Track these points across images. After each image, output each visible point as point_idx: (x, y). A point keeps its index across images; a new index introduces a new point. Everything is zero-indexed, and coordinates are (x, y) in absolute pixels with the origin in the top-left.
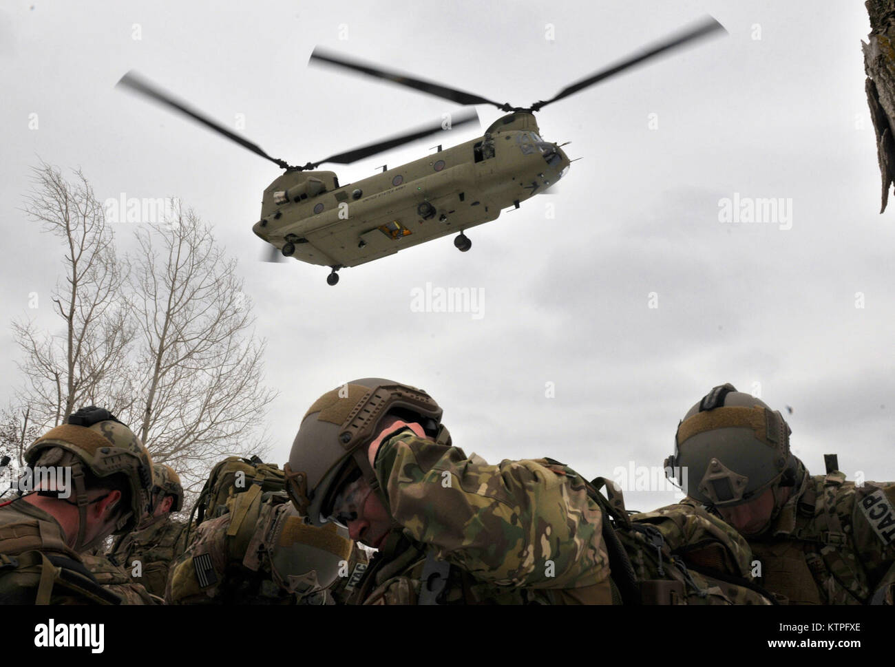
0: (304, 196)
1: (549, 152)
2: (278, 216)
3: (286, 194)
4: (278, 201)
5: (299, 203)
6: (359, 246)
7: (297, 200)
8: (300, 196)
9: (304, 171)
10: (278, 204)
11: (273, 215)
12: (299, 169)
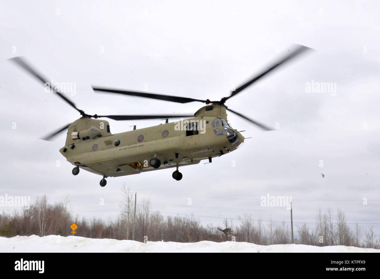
0: (88, 138)
1: (232, 135)
2: (73, 147)
3: (78, 134)
4: (74, 138)
5: (85, 141)
6: (117, 171)
7: (84, 139)
8: (85, 137)
9: (92, 118)
10: (74, 139)
11: (71, 146)
12: (90, 116)
